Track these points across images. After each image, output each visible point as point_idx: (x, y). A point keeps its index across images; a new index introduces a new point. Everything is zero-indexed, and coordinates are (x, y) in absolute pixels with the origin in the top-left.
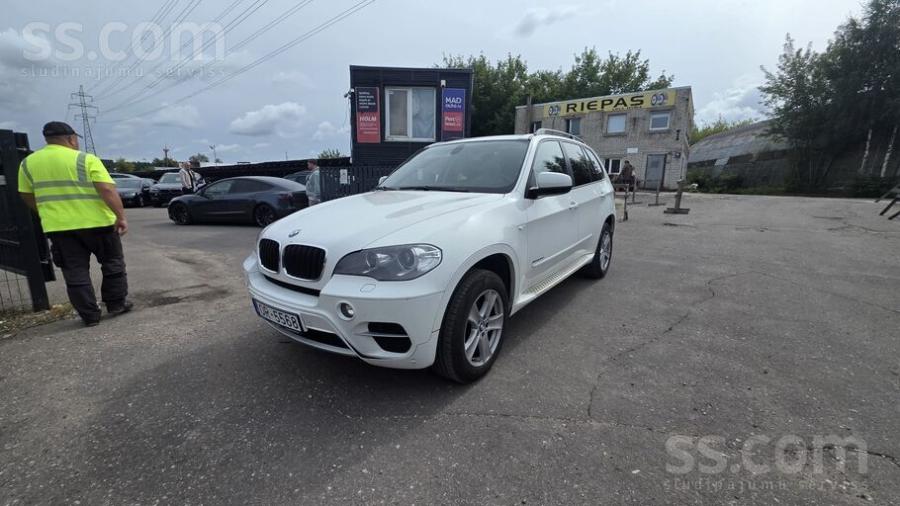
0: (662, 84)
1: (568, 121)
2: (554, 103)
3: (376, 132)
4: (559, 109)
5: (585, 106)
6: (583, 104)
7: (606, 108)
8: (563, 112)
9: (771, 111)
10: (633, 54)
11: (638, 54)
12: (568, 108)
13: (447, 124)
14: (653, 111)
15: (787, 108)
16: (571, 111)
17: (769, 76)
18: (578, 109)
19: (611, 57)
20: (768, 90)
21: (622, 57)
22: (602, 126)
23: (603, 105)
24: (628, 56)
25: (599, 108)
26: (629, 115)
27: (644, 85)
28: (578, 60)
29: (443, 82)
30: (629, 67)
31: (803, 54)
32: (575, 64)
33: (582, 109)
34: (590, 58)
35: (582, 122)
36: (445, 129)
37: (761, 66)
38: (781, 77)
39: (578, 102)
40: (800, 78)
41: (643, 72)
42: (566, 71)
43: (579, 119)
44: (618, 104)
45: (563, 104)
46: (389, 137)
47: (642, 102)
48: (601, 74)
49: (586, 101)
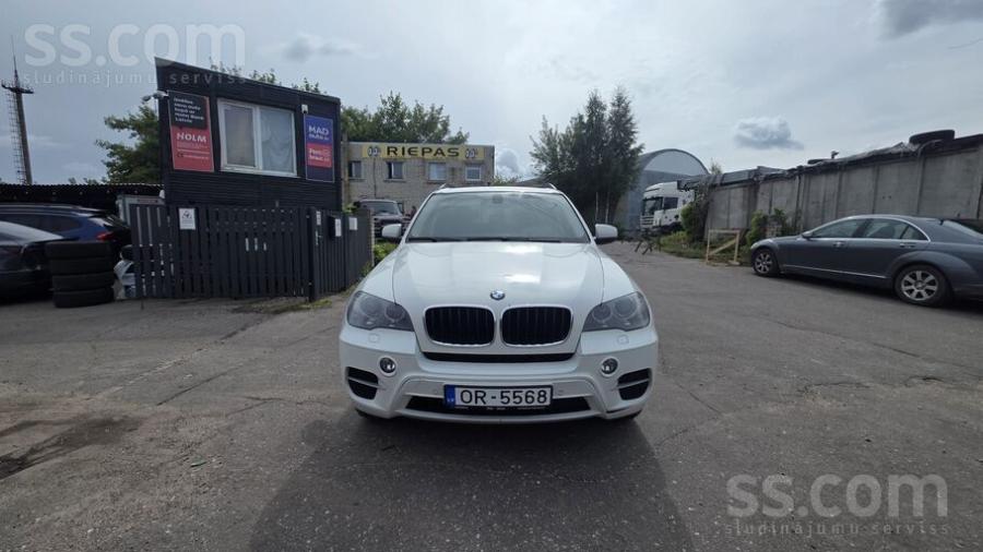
0: (460, 140)
1: (390, 165)
2: (374, 144)
3: (208, 156)
4: (379, 150)
5: (406, 152)
6: (403, 149)
7: (427, 156)
8: (384, 154)
9: (537, 172)
10: (437, 108)
11: (441, 109)
12: (389, 152)
13: (311, 157)
14: (467, 164)
15: (547, 172)
16: (392, 154)
17: (535, 145)
18: (399, 152)
19: (418, 105)
20: (536, 156)
21: (427, 109)
22: (424, 173)
23: (423, 153)
24: (433, 108)
25: (419, 154)
26: (448, 165)
27: (446, 138)
28: (384, 102)
29: (305, 107)
30: (433, 120)
31: (553, 132)
32: (382, 106)
33: (403, 153)
34: (396, 103)
35: (404, 166)
36: (310, 163)
37: (531, 137)
38: (543, 148)
39: (399, 146)
40: (553, 150)
41: (445, 125)
42: (373, 111)
43: (401, 163)
44: (437, 153)
45: (384, 146)
46: (226, 166)
47: (457, 154)
48: (407, 121)
49: (408, 146)
